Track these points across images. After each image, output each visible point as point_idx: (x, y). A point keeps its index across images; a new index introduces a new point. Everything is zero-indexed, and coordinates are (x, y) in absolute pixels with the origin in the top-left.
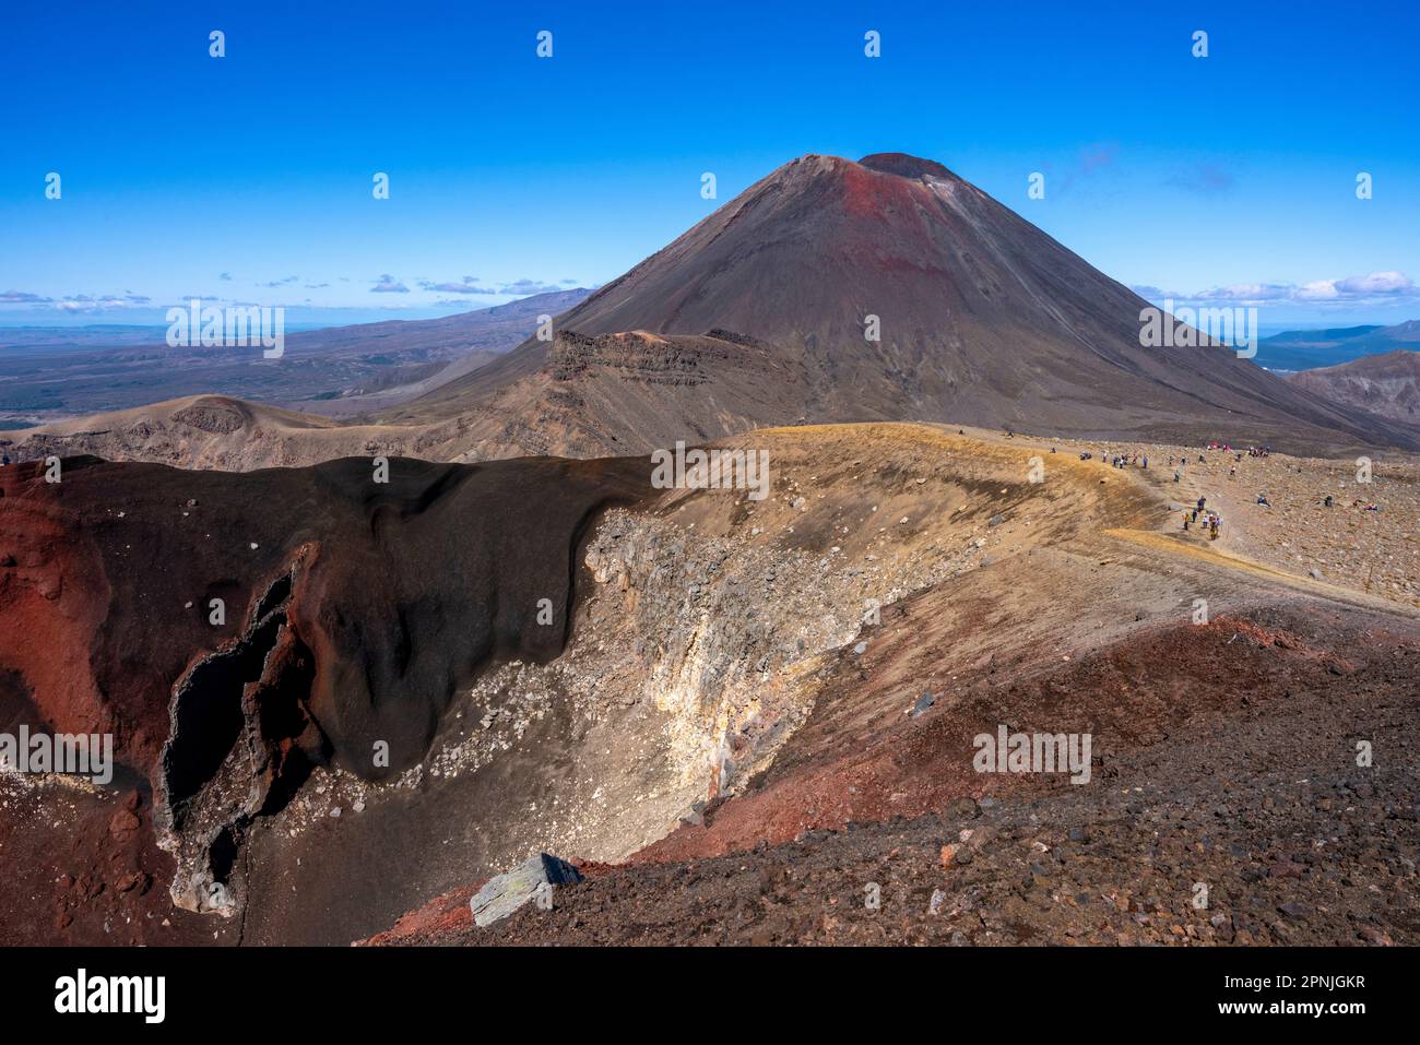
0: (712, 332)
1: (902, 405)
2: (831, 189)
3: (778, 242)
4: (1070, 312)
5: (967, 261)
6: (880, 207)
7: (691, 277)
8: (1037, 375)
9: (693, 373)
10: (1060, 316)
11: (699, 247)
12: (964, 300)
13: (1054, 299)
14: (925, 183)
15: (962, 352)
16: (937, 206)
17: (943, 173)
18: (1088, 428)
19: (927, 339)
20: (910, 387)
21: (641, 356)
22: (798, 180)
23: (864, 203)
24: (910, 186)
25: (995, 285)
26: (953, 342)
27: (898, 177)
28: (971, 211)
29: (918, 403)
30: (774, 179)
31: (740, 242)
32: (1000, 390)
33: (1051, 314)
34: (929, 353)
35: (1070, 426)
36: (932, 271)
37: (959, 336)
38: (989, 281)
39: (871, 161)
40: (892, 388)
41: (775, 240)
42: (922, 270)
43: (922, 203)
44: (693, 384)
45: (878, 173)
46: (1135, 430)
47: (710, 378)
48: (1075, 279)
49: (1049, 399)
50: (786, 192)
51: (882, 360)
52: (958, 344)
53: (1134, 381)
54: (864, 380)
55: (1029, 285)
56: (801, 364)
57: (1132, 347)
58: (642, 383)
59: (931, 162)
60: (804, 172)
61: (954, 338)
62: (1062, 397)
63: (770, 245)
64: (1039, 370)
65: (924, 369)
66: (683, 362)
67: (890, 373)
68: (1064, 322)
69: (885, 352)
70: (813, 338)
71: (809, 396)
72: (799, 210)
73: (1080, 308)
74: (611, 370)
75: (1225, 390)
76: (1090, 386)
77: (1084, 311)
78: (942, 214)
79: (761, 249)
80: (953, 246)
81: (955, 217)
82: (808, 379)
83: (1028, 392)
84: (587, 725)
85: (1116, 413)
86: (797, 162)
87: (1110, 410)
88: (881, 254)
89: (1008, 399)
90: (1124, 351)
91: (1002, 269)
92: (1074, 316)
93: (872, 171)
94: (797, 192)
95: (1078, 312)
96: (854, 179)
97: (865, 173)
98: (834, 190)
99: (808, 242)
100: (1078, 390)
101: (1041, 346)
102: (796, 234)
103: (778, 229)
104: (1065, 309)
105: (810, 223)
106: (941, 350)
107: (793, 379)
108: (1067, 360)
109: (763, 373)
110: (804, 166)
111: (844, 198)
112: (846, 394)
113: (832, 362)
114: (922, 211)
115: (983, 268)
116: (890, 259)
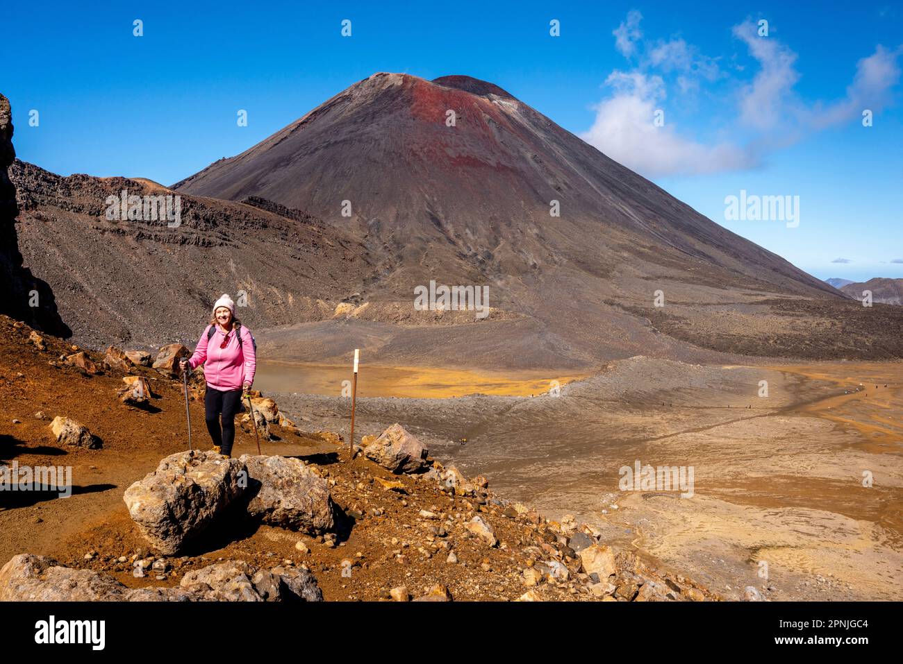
0: (251, 200)
2: (400, 99)
3: (344, 141)
4: (641, 212)
5: (536, 162)
7: (251, 171)
8: (624, 258)
9: (210, 232)
10: (632, 214)
11: (263, 149)
12: (538, 194)
13: (623, 199)
14: (491, 100)
15: (541, 238)
16: (503, 119)
17: (507, 96)
19: (503, 227)
20: (489, 268)
22: (368, 92)
23: (432, 110)
24: (477, 101)
25: (566, 184)
26: (530, 229)
27: (466, 92)
28: (535, 125)
30: (344, 92)
31: (305, 142)
33: (622, 211)
34: (507, 239)
36: (500, 168)
37: (535, 223)
38: (560, 180)
39: (442, 80)
40: (469, 268)
41: (342, 138)
42: (491, 167)
43: (489, 114)
45: (446, 88)
47: (236, 242)
48: (637, 185)
49: (647, 279)
50: (356, 102)
51: (454, 243)
52: (536, 231)
53: (716, 268)
54: (436, 260)
55: (598, 187)
56: (361, 244)
57: (703, 242)
59: (494, 86)
60: (374, 86)
61: (532, 225)
62: (659, 277)
63: (336, 143)
64: (625, 255)
65: (501, 253)
67: (465, 256)
68: (636, 219)
69: (458, 236)
71: (368, 274)
72: (367, 114)
73: (649, 209)
76: (683, 269)
77: (654, 211)
78: (508, 125)
79: (326, 147)
80: (522, 150)
81: (520, 128)
82: (369, 260)
83: (621, 272)
86: (367, 79)
88: (450, 152)
89: (602, 279)
90: (699, 246)
91: (568, 171)
92: (645, 214)
93: (440, 86)
94: (366, 101)
95: (647, 212)
96: (422, 92)
97: (433, 87)
98: (403, 100)
99: (376, 140)
100: (673, 272)
101: (621, 236)
102: (362, 134)
103: (346, 130)
104: (635, 208)
105: (378, 125)
106: (518, 235)
107: (351, 257)
108: (651, 248)
109: (313, 249)
110: (375, 80)
111: (413, 106)
112: (414, 273)
113: (399, 244)
114: (490, 120)
115: (552, 169)
116: (460, 156)
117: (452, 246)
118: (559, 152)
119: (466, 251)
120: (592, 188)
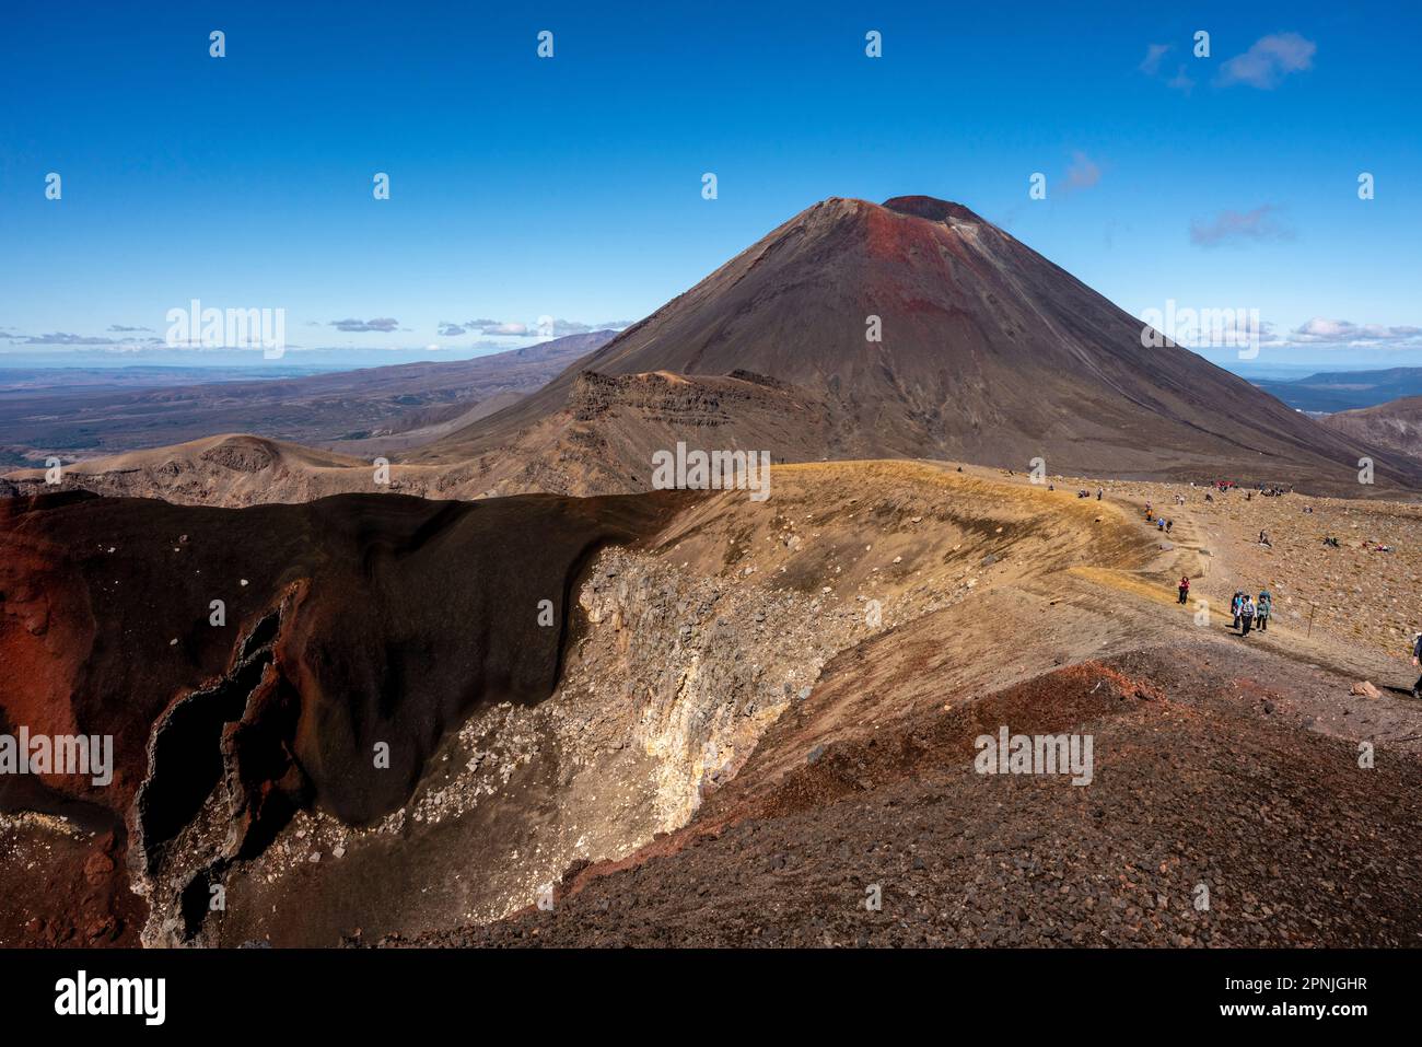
0: (735, 372)
1: (926, 446)
3: (800, 284)
4: (1097, 354)
5: (991, 302)
6: (904, 250)
8: (1062, 416)
9: (715, 414)
10: (1085, 355)
11: (724, 289)
12: (988, 341)
13: (1079, 339)
14: (949, 225)
15: (986, 393)
16: (960, 248)
17: (967, 215)
18: (1114, 469)
19: (952, 381)
20: (934, 427)
21: (663, 397)
22: (823, 222)
23: (887, 245)
24: (934, 229)
25: (1019, 326)
26: (977, 383)
27: (922, 219)
28: (995, 253)
29: (942, 444)
30: (798, 222)
31: (764, 284)
32: (1025, 431)
33: (1077, 355)
34: (953, 395)
35: (1097, 468)
37: (983, 377)
38: (1014, 322)
39: (894, 204)
40: (916, 430)
41: (799, 281)
42: (946, 311)
43: (946, 245)
44: (715, 424)
45: (902, 215)
46: (1163, 471)
47: (732, 418)
48: (1100, 320)
49: (1076, 441)
50: (810, 235)
51: (905, 400)
52: (982, 385)
53: (1161, 421)
54: (887, 421)
55: (1054, 327)
56: (823, 404)
57: (1160, 387)
58: (664, 424)
59: (954, 205)
60: (828, 215)
61: (979, 379)
62: (1088, 438)
63: (793, 286)
64: (1064, 411)
65: (948, 411)
66: (705, 402)
67: (913, 414)
68: (1090, 363)
69: (909, 393)
70: (837, 379)
71: (831, 436)
72: (823, 251)
73: (1106, 350)
74: (633, 411)
75: (1256, 432)
76: (1118, 428)
77: (1111, 352)
79: (784, 291)
80: (977, 288)
81: (978, 258)
82: (831, 420)
83: (1054, 432)
84: (575, 770)
85: (1143, 453)
86: (821, 205)
87: (1137, 452)
88: (905, 296)
89: (1034, 441)
90: (1152, 392)
91: (1026, 311)
92: (1101, 357)
93: (896, 214)
94: (820, 235)
95: (1105, 354)
96: (877, 221)
97: (889, 215)
98: (858, 232)
99: (832, 283)
100: (1105, 432)
101: (1067, 387)
102: (819, 276)
103: (803, 270)
104: (1091, 350)
105: (834, 265)
106: (965, 391)
107: (815, 419)
108: (1093, 402)
109: (785, 414)
110: (828, 208)
111: (868, 241)
112: (869, 435)
113: (855, 403)
114: (946, 253)
115: (1006, 307)
116: (914, 301)
117: (902, 403)
118: (1017, 285)
119: (915, 410)
120: (1048, 328)
